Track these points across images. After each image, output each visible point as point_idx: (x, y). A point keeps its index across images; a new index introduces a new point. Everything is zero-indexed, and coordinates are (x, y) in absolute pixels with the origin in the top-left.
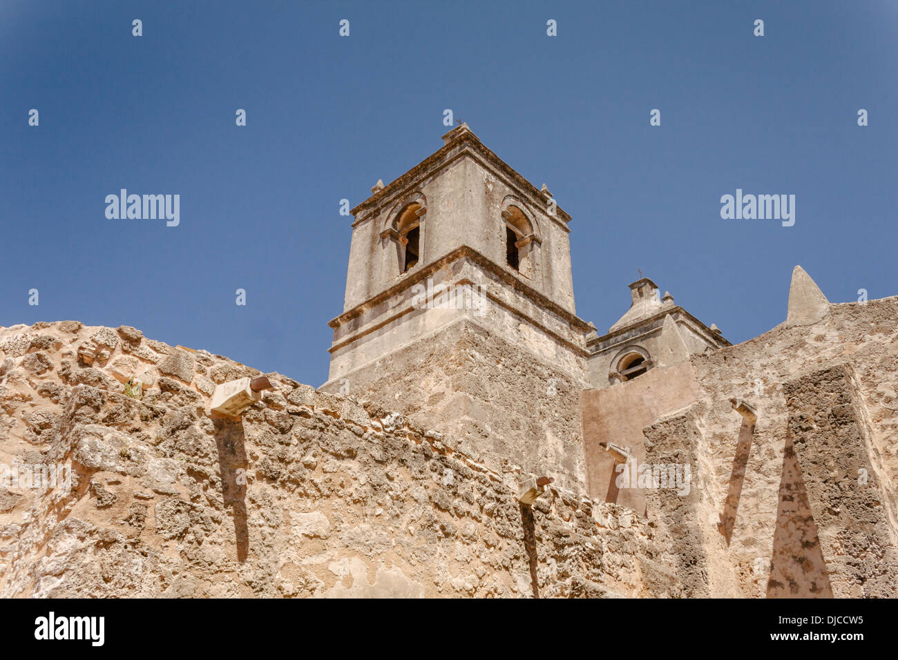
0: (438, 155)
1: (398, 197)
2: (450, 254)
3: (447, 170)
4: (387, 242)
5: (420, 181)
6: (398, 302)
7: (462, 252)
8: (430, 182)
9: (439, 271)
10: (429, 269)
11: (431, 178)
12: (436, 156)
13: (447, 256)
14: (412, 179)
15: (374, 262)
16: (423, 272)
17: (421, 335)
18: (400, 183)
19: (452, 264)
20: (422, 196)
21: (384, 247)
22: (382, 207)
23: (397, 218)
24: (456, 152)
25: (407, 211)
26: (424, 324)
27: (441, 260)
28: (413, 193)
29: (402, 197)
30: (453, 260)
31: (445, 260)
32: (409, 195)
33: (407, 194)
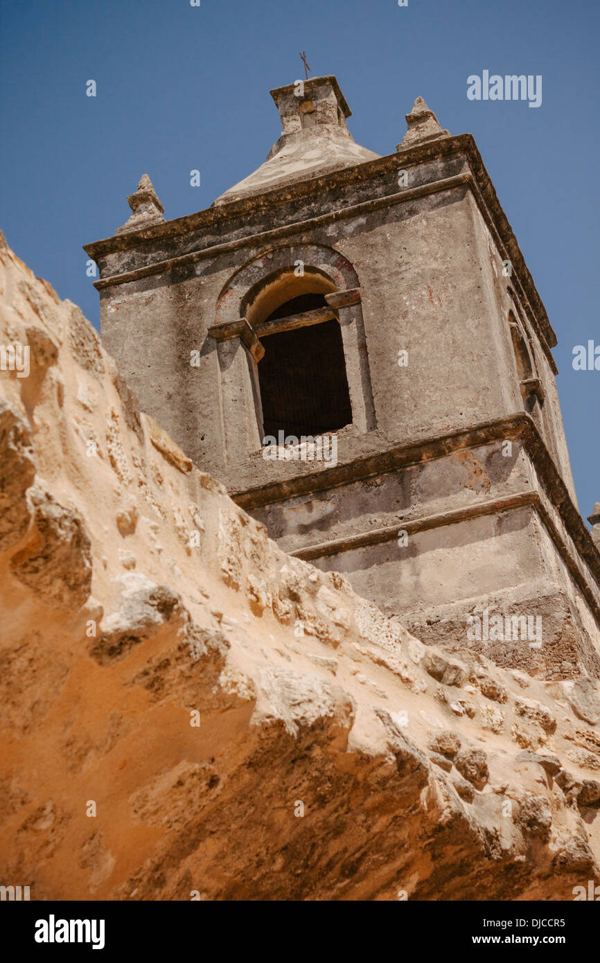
0: (380, 168)
1: (256, 243)
2: (480, 428)
3: (412, 212)
4: (232, 353)
5: (329, 221)
6: (315, 515)
7: (513, 431)
8: (360, 229)
9: (442, 461)
10: (415, 452)
11: (362, 220)
12: (373, 169)
13: (472, 431)
14: (294, 208)
15: (197, 394)
16: (398, 456)
17: (407, 608)
18: (257, 208)
19: (483, 451)
20: (335, 258)
21: (223, 366)
22: (202, 257)
23: (248, 299)
24: (434, 172)
25: (277, 282)
26: (417, 585)
27: (456, 436)
28: (302, 244)
29: (269, 247)
30: (485, 442)
31: (464, 440)
32: (288, 247)
33: (284, 242)
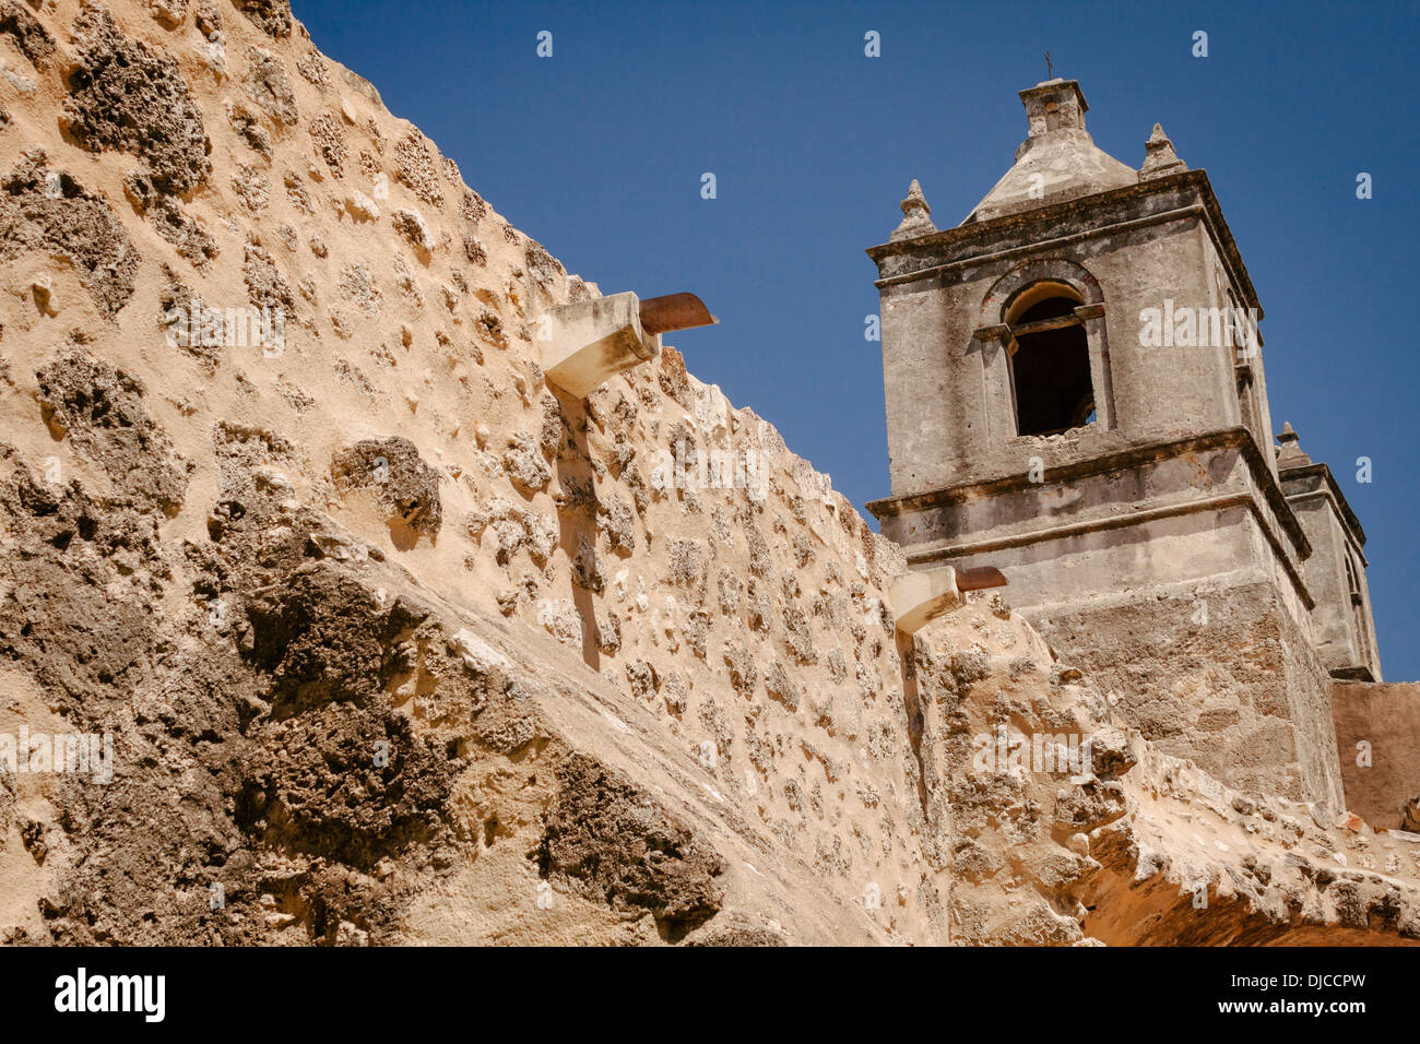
0: (1124, 195)
1: (1015, 256)
2: (1205, 436)
3: (1151, 237)
4: (994, 352)
5: (1078, 240)
6: (1065, 500)
7: (1232, 441)
8: (1105, 249)
9: (1172, 462)
10: (1149, 453)
11: (1107, 242)
12: (1117, 196)
13: (1198, 438)
14: (1048, 226)
15: (965, 388)
16: (1136, 455)
17: (1140, 583)
18: (1016, 224)
19: (1207, 455)
20: (1082, 274)
21: (986, 363)
22: (968, 266)
23: (1007, 304)
24: (1171, 202)
25: (1031, 290)
26: (1149, 565)
27: (1184, 443)
28: (1054, 259)
29: (1025, 260)
30: (1209, 448)
31: (1191, 445)
32: (1042, 260)
33: (1039, 256)
